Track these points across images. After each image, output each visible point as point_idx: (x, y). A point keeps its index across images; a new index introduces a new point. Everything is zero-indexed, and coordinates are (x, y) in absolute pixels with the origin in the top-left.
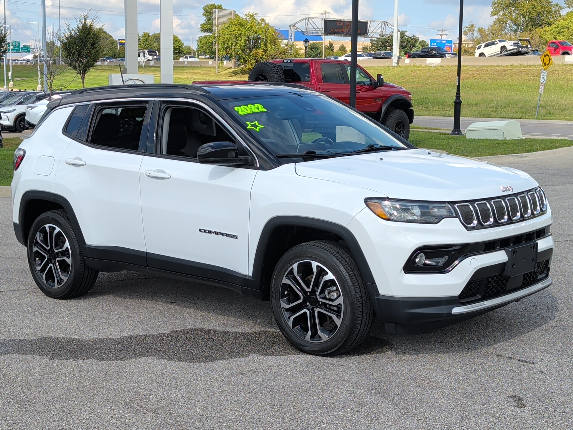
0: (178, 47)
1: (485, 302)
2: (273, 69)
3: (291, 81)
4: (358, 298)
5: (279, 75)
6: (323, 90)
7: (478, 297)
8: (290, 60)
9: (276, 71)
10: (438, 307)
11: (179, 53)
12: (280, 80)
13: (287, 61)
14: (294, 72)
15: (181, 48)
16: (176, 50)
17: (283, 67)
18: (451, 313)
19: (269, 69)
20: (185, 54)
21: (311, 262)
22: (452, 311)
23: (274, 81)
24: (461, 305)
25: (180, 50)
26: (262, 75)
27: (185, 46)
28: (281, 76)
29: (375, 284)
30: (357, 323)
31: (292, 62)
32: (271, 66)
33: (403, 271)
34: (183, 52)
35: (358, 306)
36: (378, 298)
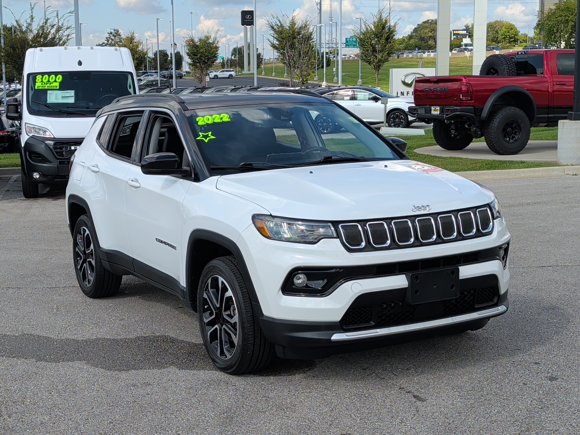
0: (513, 36)
1: (378, 330)
2: (504, 61)
3: (524, 74)
4: (248, 318)
5: (510, 68)
6: (558, 83)
7: (371, 324)
8: (524, 52)
9: (507, 64)
10: (318, 333)
11: (515, 41)
12: (511, 73)
13: (522, 53)
14: (530, 64)
15: (516, 37)
16: (511, 39)
17: (516, 59)
18: (330, 339)
19: (499, 62)
20: (521, 42)
21: (218, 277)
22: (331, 337)
23: (504, 74)
24: (344, 332)
25: (515, 38)
26: (493, 68)
27: (521, 34)
28: (512, 69)
29: (259, 304)
30: (249, 343)
31: (527, 54)
32: (502, 58)
33: (280, 292)
34: (518, 40)
35: (248, 325)
36: (262, 318)
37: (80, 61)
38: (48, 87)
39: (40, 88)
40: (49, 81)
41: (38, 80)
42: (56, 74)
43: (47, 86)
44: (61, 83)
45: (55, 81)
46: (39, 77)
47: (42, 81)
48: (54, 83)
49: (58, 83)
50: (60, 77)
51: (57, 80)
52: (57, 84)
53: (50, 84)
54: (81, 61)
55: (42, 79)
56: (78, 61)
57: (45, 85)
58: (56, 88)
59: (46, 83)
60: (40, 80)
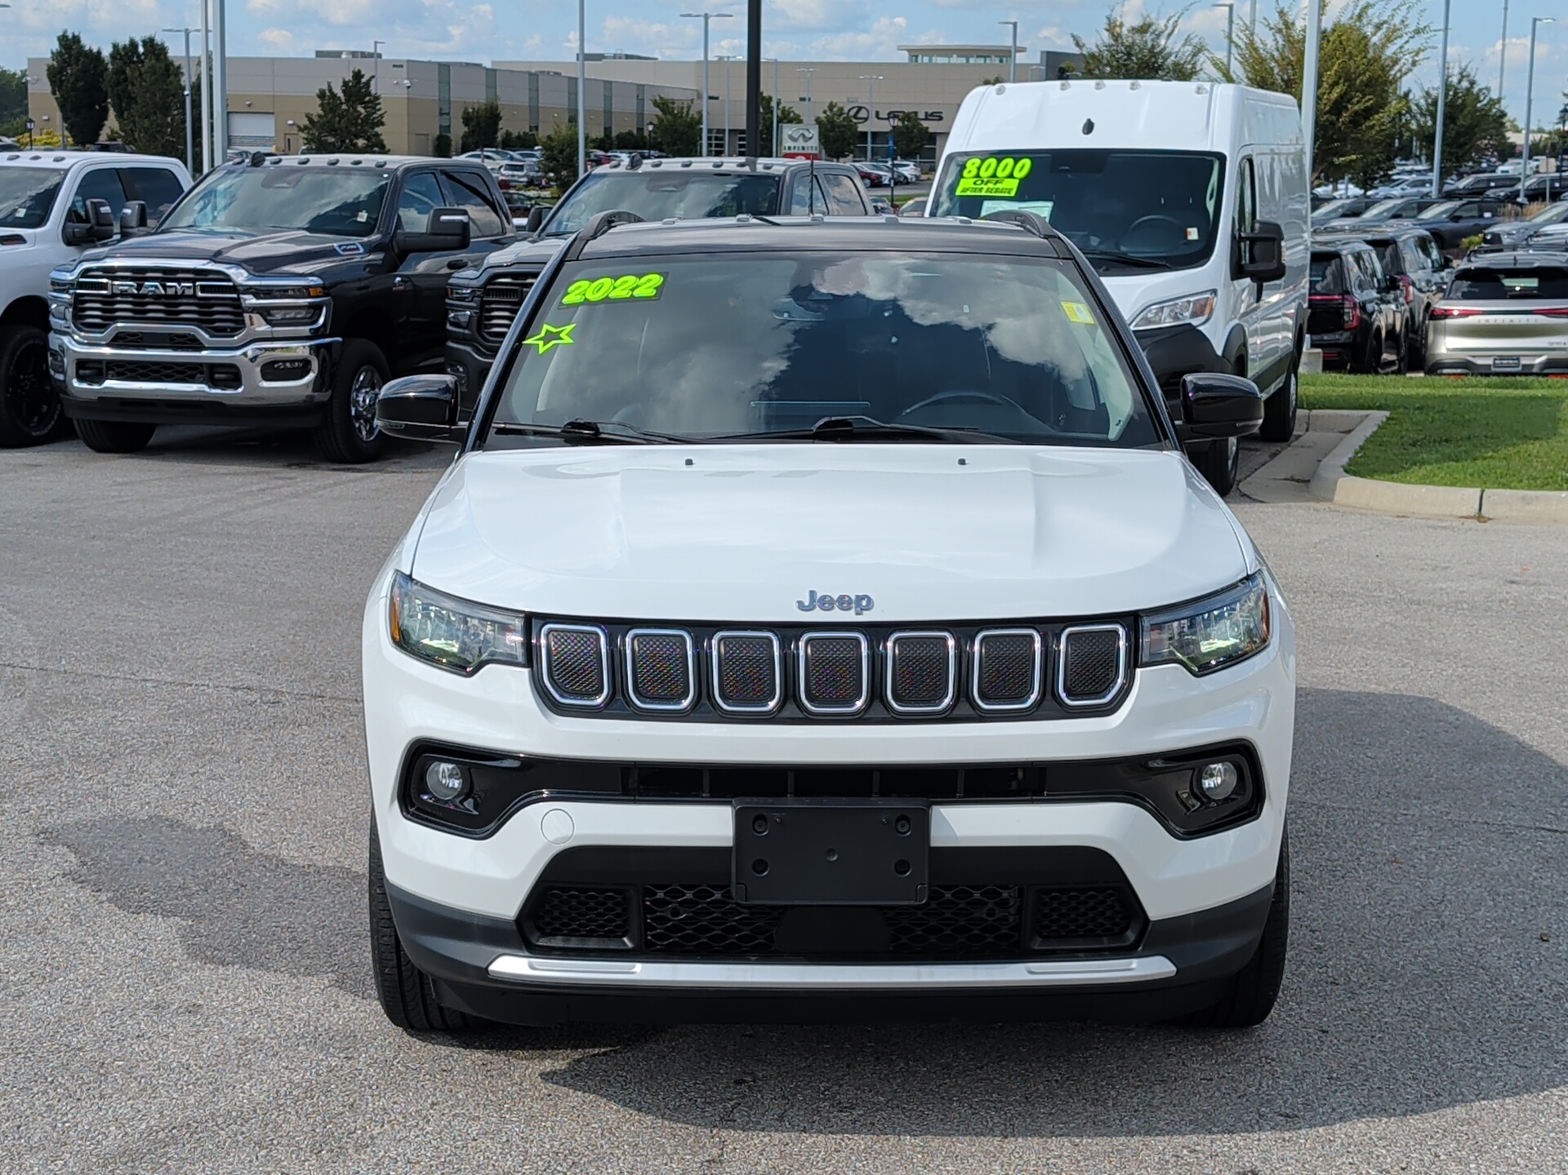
18: (486, 969)
37: (1089, 121)
38: (987, 191)
39: (968, 193)
40: (994, 175)
41: (970, 172)
42: (1017, 155)
43: (985, 187)
44: (1023, 182)
45: (1011, 176)
46: (973, 164)
47: (978, 176)
48: (1007, 180)
49: (1017, 182)
50: (1026, 163)
51: (1016, 174)
52: (1013, 185)
53: (997, 182)
54: (1093, 120)
55: (979, 169)
56: (1085, 121)
57: (982, 186)
58: (1006, 195)
59: (985, 180)
60: (974, 172)
